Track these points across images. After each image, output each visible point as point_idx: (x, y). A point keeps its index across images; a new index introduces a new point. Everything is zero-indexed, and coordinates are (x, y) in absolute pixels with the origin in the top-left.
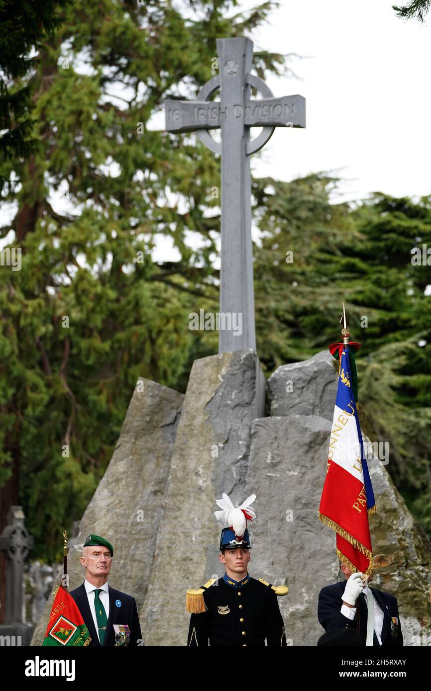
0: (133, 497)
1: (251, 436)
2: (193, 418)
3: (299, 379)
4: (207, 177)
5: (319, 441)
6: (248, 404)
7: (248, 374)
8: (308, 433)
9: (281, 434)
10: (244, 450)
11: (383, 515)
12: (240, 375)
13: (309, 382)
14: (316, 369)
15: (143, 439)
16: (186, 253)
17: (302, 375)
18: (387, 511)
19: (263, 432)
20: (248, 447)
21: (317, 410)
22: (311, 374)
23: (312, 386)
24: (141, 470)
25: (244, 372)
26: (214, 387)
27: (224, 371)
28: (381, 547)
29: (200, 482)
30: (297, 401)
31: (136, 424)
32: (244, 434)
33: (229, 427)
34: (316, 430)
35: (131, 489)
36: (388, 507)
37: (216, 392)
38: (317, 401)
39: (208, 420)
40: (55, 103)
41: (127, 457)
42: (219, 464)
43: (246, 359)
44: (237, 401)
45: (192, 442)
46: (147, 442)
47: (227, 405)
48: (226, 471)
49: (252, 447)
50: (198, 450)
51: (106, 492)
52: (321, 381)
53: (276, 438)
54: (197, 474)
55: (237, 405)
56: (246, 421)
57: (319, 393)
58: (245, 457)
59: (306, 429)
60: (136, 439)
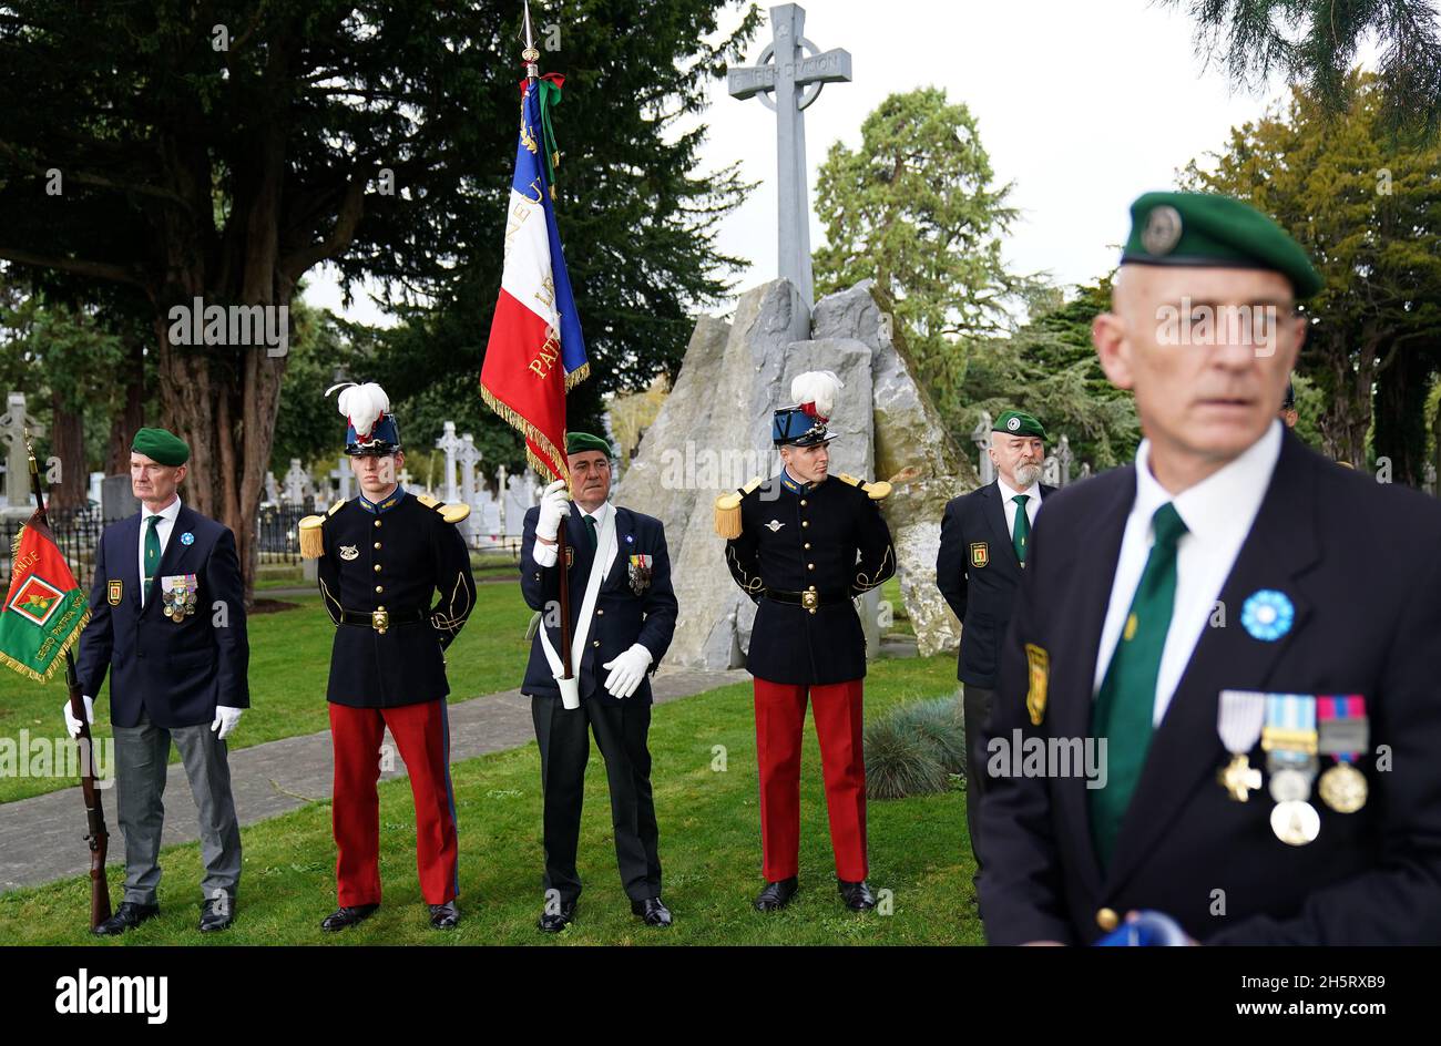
0: (691, 421)
1: (785, 359)
2: (736, 345)
3: (839, 306)
4: (975, 274)
5: (851, 362)
6: (784, 329)
7: (783, 302)
8: (841, 355)
9: (814, 356)
10: (778, 372)
11: (912, 429)
12: (776, 303)
13: (848, 308)
14: (853, 296)
15: (704, 369)
16: (966, 317)
17: (840, 303)
18: (915, 426)
19: (796, 355)
20: (782, 369)
21: (856, 335)
22: (849, 302)
23: (851, 313)
24: (700, 396)
25: (779, 300)
26: (755, 316)
27: (762, 301)
28: (911, 460)
29: (740, 404)
30: (838, 326)
31: (696, 355)
32: (779, 358)
33: (765, 351)
34: (849, 352)
35: (689, 414)
36: (916, 421)
37: (756, 320)
38: (855, 327)
39: (748, 346)
40: (891, 237)
41: (687, 385)
42: (755, 387)
43: (780, 287)
44: (773, 328)
45: (735, 368)
46: (706, 371)
47: (765, 332)
48: (761, 393)
49: (786, 370)
50: (739, 374)
51: (665, 417)
52: (858, 307)
53: (809, 360)
54: (737, 396)
55: (774, 331)
56: (781, 345)
57: (857, 320)
58: (779, 379)
59: (839, 351)
60: (697, 368)
